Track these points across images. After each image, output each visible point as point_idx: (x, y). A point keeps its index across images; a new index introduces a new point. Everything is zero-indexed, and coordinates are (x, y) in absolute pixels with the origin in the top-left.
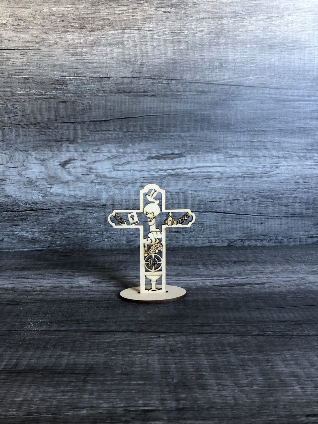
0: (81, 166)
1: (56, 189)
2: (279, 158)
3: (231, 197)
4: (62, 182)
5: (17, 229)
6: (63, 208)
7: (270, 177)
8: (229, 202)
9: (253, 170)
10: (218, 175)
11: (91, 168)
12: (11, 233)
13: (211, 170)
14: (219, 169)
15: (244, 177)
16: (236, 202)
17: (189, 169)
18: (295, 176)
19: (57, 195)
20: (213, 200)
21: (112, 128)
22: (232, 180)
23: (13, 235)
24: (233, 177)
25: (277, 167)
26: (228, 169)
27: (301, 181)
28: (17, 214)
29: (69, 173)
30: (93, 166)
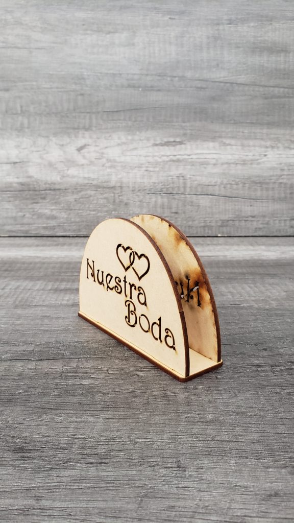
0: (95, 151)
1: (72, 171)
2: (267, 147)
3: (225, 181)
4: (78, 165)
5: (37, 207)
6: (77, 188)
7: (259, 164)
8: (222, 186)
9: (245, 158)
10: (214, 161)
11: (103, 153)
12: (31, 210)
13: (208, 156)
14: (215, 156)
15: (237, 164)
16: (229, 186)
17: (189, 155)
18: (281, 164)
19: (73, 177)
20: (210, 184)
21: (122, 118)
22: (226, 166)
23: (33, 211)
24: (227, 163)
25: (265, 155)
26: (222, 156)
27: (286, 168)
28: (37, 193)
29: (84, 157)
30: (105, 151)
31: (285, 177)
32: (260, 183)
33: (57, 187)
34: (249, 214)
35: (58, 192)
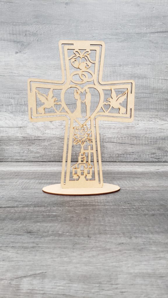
31: (148, 134)
32: (135, 137)
33: (40, 138)
34: (131, 151)
35: (40, 141)
